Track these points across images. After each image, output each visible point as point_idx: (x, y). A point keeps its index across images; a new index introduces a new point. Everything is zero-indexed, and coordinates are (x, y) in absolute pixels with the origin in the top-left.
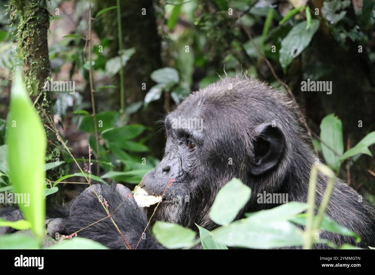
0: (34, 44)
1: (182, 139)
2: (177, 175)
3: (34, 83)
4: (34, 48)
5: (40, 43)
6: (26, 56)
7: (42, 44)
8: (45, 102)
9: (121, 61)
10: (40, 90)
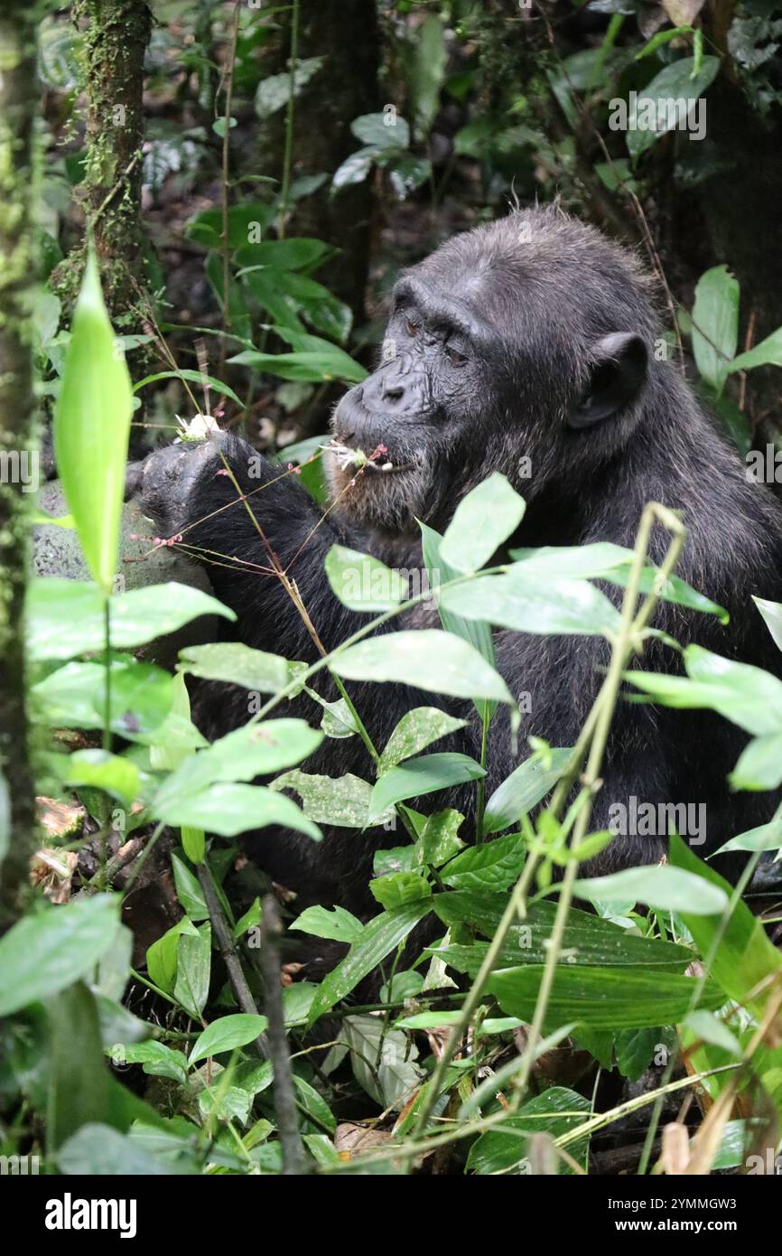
0: (115, 78)
1: (436, 334)
2: (418, 410)
3: (108, 159)
4: (115, 86)
5: (126, 77)
6: (96, 101)
7: (131, 80)
8: (126, 202)
9: (293, 83)
10: (118, 176)
